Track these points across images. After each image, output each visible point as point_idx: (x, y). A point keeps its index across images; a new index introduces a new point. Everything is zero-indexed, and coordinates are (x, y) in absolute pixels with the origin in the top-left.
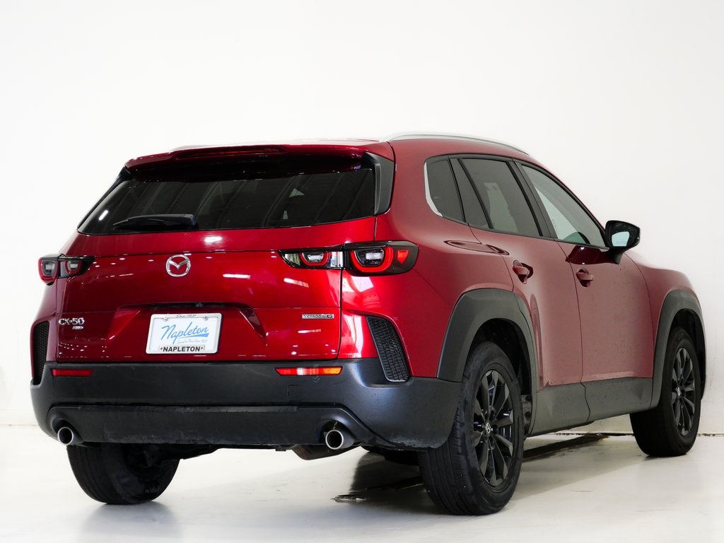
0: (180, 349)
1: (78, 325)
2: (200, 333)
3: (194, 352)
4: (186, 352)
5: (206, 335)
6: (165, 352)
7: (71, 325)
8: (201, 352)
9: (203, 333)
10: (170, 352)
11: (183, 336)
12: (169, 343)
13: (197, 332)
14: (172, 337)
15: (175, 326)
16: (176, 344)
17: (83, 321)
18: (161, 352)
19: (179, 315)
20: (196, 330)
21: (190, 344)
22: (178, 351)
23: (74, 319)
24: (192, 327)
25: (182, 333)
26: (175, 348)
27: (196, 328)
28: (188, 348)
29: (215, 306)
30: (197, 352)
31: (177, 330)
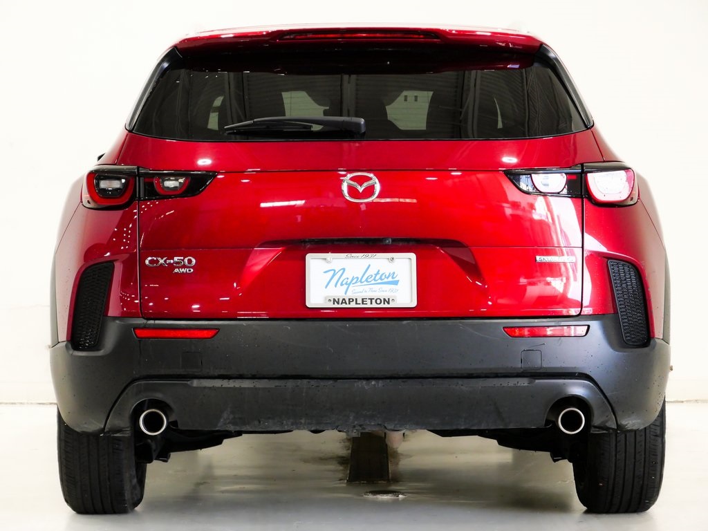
0: (360, 301)
1: (184, 266)
2: (386, 280)
3: (382, 306)
4: (369, 306)
5: (396, 283)
6: (336, 306)
7: (172, 267)
8: (392, 305)
9: (390, 279)
10: (344, 306)
11: (359, 284)
12: (339, 292)
13: (381, 278)
14: (342, 285)
15: (344, 269)
16: (350, 295)
17: (194, 261)
18: (331, 305)
19: (349, 255)
20: (378, 277)
21: (375, 295)
22: (356, 303)
23: (176, 259)
24: (372, 272)
25: (357, 280)
26: (350, 300)
27: (378, 273)
28: (371, 299)
29: (401, 244)
30: (386, 306)
31: (348, 275)
